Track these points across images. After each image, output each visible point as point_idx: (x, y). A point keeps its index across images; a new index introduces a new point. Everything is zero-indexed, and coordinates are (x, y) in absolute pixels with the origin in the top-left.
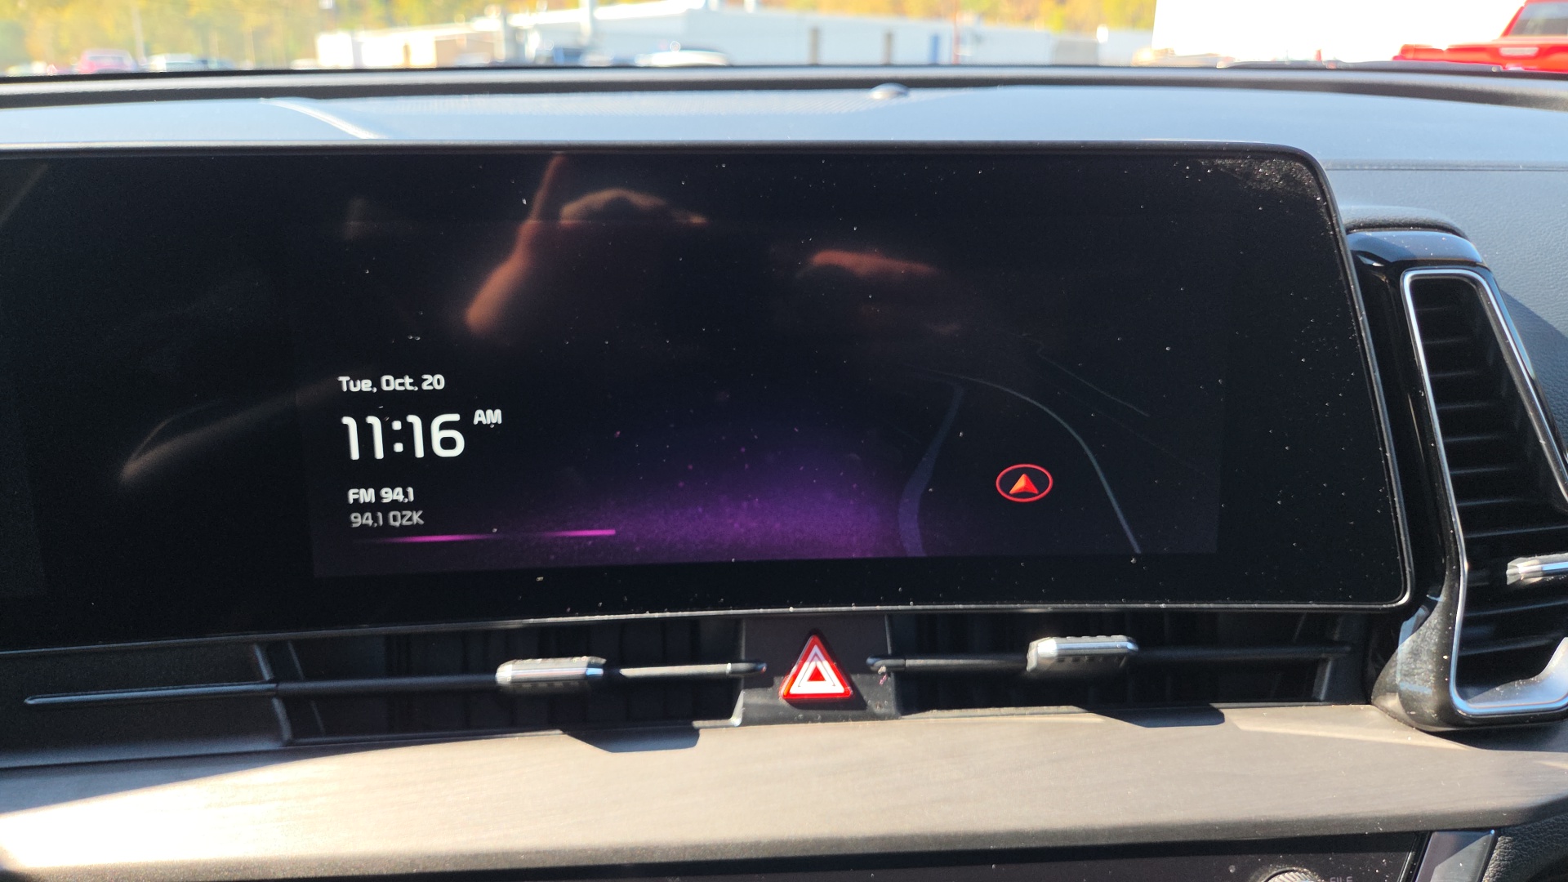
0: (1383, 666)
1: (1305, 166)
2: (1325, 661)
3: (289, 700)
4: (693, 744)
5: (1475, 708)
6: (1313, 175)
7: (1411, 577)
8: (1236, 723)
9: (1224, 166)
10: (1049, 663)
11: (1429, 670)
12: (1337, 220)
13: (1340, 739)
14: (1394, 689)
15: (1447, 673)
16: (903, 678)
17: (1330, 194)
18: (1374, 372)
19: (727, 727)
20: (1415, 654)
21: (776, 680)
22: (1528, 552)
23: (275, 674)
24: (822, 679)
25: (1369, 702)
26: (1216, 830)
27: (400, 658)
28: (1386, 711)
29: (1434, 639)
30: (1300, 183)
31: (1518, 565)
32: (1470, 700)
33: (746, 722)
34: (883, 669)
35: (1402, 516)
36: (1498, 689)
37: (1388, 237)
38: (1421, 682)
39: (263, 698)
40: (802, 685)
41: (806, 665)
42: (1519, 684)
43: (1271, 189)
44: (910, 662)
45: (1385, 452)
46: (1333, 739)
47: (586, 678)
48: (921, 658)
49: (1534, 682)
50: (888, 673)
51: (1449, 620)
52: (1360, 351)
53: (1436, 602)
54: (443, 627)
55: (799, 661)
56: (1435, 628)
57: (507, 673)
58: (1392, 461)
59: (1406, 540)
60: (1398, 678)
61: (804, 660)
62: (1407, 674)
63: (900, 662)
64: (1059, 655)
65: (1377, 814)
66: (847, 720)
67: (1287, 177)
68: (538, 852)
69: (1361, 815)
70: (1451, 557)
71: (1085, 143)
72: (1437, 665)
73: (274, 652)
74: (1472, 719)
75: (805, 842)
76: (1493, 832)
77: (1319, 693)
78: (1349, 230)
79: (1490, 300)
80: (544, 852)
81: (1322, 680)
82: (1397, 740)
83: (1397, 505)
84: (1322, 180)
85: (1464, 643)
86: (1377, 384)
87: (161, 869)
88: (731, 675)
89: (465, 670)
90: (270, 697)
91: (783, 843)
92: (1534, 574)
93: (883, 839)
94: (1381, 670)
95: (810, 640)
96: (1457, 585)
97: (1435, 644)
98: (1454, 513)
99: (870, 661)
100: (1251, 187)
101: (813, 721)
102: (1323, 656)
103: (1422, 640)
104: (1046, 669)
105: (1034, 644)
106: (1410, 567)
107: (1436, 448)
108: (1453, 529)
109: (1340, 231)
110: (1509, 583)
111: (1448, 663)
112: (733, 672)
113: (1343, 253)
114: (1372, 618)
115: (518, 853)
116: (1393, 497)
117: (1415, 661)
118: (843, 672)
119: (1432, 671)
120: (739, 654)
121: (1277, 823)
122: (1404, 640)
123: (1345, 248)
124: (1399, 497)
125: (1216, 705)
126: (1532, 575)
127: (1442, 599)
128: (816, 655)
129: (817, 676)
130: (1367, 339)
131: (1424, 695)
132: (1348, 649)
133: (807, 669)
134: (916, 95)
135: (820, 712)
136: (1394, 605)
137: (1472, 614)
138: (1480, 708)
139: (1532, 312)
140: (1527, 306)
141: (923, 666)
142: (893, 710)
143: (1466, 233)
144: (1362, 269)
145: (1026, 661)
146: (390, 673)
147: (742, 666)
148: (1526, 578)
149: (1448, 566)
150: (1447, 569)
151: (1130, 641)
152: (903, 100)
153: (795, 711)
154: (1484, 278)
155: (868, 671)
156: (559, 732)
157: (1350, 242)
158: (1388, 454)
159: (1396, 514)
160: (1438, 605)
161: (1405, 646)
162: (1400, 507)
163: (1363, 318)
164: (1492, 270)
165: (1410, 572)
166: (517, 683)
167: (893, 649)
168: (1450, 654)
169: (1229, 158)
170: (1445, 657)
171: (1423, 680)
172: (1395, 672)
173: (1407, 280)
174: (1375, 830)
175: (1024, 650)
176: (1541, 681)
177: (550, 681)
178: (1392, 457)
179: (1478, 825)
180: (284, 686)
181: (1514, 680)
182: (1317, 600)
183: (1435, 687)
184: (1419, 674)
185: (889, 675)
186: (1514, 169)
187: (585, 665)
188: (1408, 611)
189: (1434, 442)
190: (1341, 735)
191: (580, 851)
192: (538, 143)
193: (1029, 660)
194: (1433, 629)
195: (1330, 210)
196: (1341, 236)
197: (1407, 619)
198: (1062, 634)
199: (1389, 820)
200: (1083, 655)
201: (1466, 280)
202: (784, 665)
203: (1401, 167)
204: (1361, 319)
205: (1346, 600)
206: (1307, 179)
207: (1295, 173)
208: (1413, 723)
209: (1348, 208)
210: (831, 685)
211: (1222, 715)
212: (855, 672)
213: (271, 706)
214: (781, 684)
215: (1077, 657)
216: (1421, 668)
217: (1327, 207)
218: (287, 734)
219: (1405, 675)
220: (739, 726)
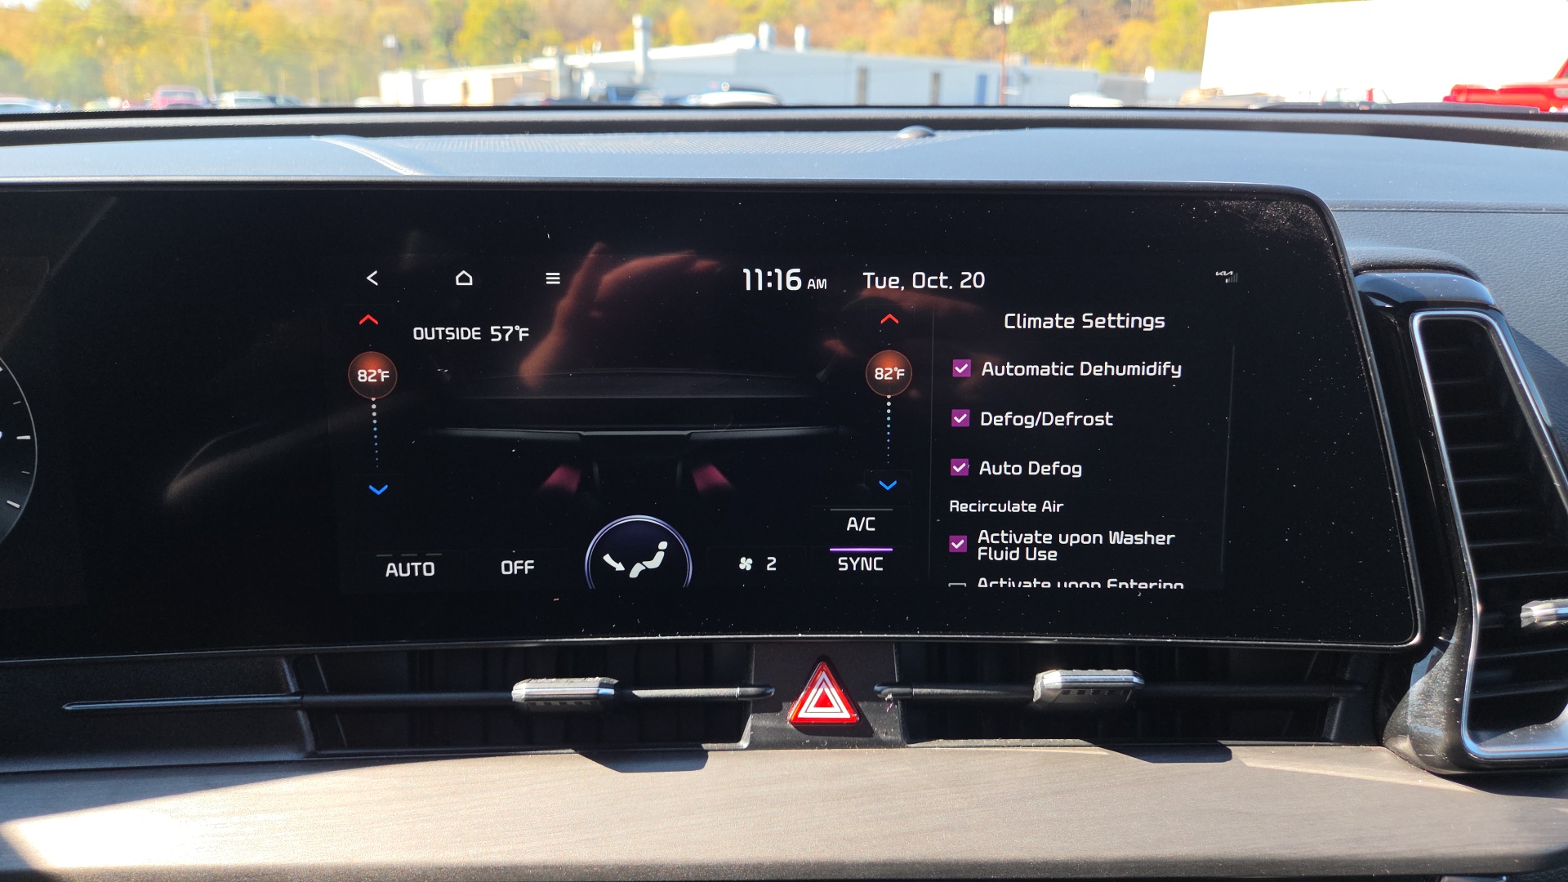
0: (1394, 707)
1: (1311, 207)
2: (1336, 701)
3: (313, 712)
4: (701, 766)
5: (1488, 752)
6: (1319, 216)
7: (1421, 616)
8: (1243, 760)
9: (1231, 208)
10: (1055, 694)
11: (1440, 712)
12: (1344, 261)
13: (1349, 779)
14: (1404, 731)
15: (1459, 716)
16: (910, 706)
17: (1337, 235)
18: (1383, 412)
19: (734, 750)
20: (1427, 696)
21: (785, 705)
22: (1543, 595)
23: (300, 687)
24: (831, 705)
25: (1380, 743)
26: (1219, 867)
27: (423, 673)
28: (1399, 753)
29: (1445, 680)
30: (1307, 224)
31: (1532, 608)
32: (1482, 744)
33: (753, 746)
34: (890, 696)
35: (1412, 556)
36: (1511, 733)
37: (1397, 278)
38: (1431, 724)
39: (291, 708)
40: (810, 710)
41: (814, 691)
42: (1533, 729)
43: (1278, 230)
44: (916, 691)
45: (1394, 491)
46: (1342, 779)
47: (598, 696)
48: (928, 688)
49: (1549, 728)
50: (895, 701)
51: (1461, 662)
52: (1369, 390)
53: (1449, 644)
54: (463, 644)
55: (807, 686)
56: (1447, 669)
57: (522, 690)
58: (1402, 500)
59: (1416, 581)
60: (1409, 720)
61: (812, 686)
62: (1420, 716)
63: (907, 690)
64: (1063, 687)
65: (1385, 857)
66: (853, 747)
67: (1294, 218)
68: (545, 867)
69: (1369, 857)
70: (1463, 598)
71: (1092, 184)
72: (1448, 707)
73: (301, 666)
74: (1487, 763)
75: (807, 865)
76: (1504, 878)
77: (1329, 733)
78: (1357, 272)
79: (1501, 342)
80: (552, 867)
81: (1333, 719)
82: (1407, 782)
83: (1407, 545)
84: (1329, 222)
85: (1476, 685)
86: (1385, 423)
87: (183, 873)
88: (739, 699)
89: (485, 688)
90: (296, 709)
91: (785, 866)
92: (1548, 617)
93: (884, 865)
94: (1393, 711)
95: (819, 666)
96: (1469, 626)
97: (1446, 686)
98: (1466, 553)
99: (877, 688)
100: (1257, 228)
101: (820, 747)
102: (1333, 695)
103: (1434, 682)
104: (1051, 701)
105: (1039, 676)
106: (1420, 607)
107: (1446, 490)
108: (1465, 570)
109: (1347, 272)
110: (1523, 626)
111: (1459, 706)
112: (741, 696)
113: (1350, 293)
114: (1384, 657)
115: (527, 867)
116: (1403, 537)
117: (1426, 703)
118: (850, 701)
119: (1444, 714)
120: (748, 678)
121: (1282, 862)
122: (1415, 682)
123: (1352, 289)
124: (1409, 538)
125: (1223, 742)
126: (1544, 618)
127: (1454, 640)
128: (824, 680)
129: (824, 702)
130: (1375, 379)
131: (1435, 737)
132: (1360, 688)
133: (815, 694)
134: (942, 136)
135: (825, 737)
136: (1405, 646)
137: (1482, 658)
138: (1492, 752)
139: (1550, 355)
140: (1544, 348)
141: (929, 694)
142: (899, 738)
143: (1480, 276)
144: (1370, 310)
145: (1032, 693)
146: (413, 689)
147: (751, 690)
148: (1540, 621)
149: (1460, 606)
150: (1459, 610)
151: (1135, 675)
152: (928, 140)
153: (803, 736)
154: (1495, 320)
155: (877, 698)
156: (571, 751)
157: (1359, 283)
158: (1397, 494)
159: (1406, 553)
160: (1450, 646)
161: (1416, 688)
162: (1410, 547)
163: (1371, 358)
164: (1506, 313)
165: (1421, 613)
166: (530, 700)
167: (899, 678)
168: (1461, 695)
169: (1235, 200)
170: (1457, 699)
171: (1433, 722)
172: (1406, 713)
173: (1416, 321)
174: (1382, 872)
175: (1032, 682)
176: (1557, 726)
177: (563, 700)
178: (1401, 495)
179: (1489, 871)
180: (308, 699)
181: (1529, 725)
182: (1326, 639)
183: (1446, 731)
184: (1429, 716)
185: (896, 703)
186: (1537, 211)
187: (597, 684)
188: (1419, 653)
189: (1445, 482)
190: (1351, 775)
191: (587, 867)
192: (562, 180)
193: (1035, 692)
194: (1445, 671)
195: (1337, 250)
196: (1349, 277)
197: (1419, 660)
198: (1068, 667)
199: (1395, 863)
200: (1088, 688)
201: (1475, 321)
202: (794, 690)
203: (1419, 209)
204: (1368, 359)
205: (1356, 640)
206: (1313, 218)
207: (1302, 214)
208: (1424, 765)
209: (1356, 249)
210: (839, 711)
211: (1230, 751)
212: (862, 701)
213: (297, 715)
214: (789, 709)
215: (1082, 689)
216: (1432, 710)
217: (1334, 247)
218: (310, 746)
219: (1416, 717)
220: (748, 748)
